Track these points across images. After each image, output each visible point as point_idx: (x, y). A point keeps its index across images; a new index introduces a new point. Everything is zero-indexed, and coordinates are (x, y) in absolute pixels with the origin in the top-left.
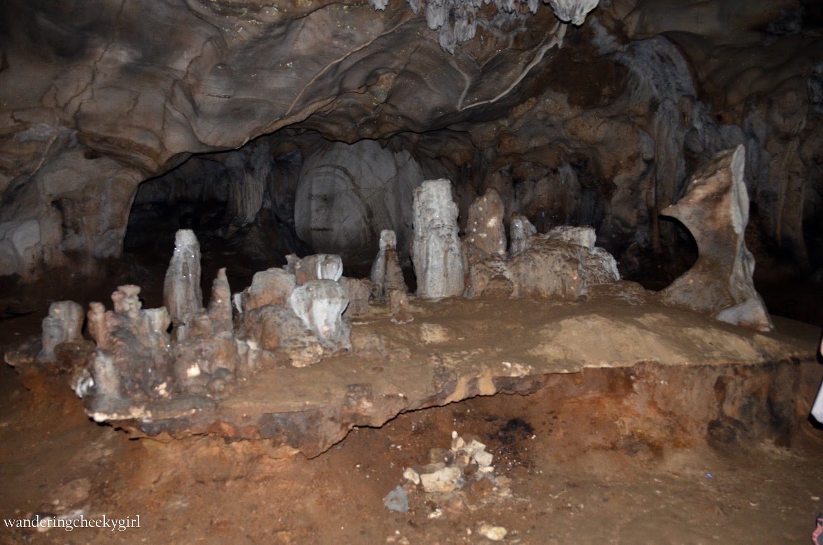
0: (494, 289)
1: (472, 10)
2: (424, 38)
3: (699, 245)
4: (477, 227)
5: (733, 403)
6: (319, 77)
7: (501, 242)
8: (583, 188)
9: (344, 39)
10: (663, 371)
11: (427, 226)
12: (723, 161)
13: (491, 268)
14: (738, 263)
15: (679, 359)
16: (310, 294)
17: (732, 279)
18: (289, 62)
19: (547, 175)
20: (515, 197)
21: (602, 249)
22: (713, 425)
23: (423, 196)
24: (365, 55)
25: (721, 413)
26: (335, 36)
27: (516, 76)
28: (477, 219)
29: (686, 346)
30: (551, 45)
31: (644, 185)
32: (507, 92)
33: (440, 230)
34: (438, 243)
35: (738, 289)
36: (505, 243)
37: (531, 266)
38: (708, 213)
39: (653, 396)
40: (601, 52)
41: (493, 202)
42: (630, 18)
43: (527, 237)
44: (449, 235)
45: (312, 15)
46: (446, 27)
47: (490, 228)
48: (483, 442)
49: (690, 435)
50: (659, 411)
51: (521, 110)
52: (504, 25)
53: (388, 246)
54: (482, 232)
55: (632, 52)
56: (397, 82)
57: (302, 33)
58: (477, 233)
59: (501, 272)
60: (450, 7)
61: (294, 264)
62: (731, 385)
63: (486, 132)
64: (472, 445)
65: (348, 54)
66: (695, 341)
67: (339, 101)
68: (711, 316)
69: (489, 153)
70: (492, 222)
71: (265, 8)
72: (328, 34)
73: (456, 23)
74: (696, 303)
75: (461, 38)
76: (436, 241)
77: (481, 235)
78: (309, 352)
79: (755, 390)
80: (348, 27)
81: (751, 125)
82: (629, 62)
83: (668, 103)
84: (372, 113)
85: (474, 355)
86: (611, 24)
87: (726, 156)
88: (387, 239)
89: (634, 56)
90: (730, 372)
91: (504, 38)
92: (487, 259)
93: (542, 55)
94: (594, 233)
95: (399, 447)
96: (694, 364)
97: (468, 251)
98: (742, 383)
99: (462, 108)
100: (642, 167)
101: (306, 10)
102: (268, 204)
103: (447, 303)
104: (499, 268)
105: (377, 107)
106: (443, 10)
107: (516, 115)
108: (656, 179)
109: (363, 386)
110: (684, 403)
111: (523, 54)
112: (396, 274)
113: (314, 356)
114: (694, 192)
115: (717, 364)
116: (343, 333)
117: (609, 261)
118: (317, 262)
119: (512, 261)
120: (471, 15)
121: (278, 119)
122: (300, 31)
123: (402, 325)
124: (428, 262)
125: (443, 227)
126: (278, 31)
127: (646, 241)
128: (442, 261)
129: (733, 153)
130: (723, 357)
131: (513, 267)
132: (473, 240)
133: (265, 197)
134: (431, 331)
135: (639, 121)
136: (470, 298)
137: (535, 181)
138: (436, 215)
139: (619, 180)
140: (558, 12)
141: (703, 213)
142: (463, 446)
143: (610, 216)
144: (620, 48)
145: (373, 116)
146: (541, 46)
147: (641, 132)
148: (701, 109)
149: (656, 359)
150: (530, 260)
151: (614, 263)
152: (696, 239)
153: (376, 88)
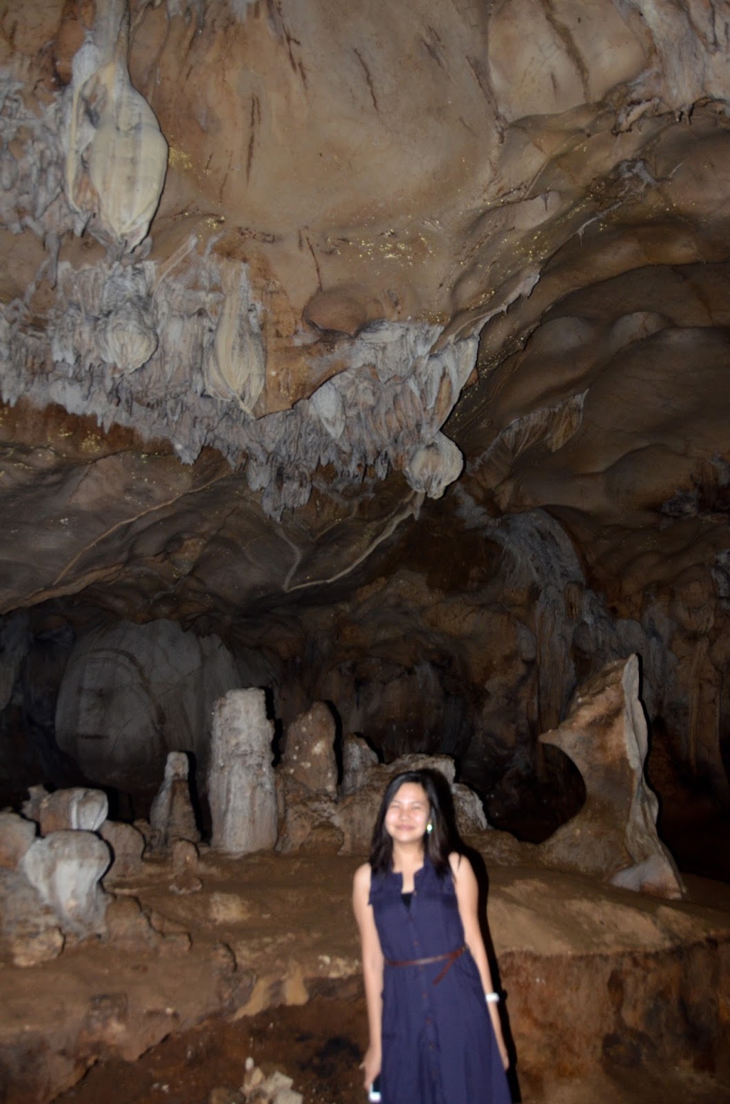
0: (317, 841)
1: (305, 471)
2: (244, 499)
3: (587, 783)
4: (299, 753)
5: (635, 1007)
6: (102, 539)
7: (330, 775)
8: (447, 694)
9: (139, 494)
10: (538, 965)
11: (230, 752)
12: (612, 675)
13: (315, 811)
14: (636, 807)
15: (559, 947)
16: (53, 853)
17: (629, 829)
18: (63, 518)
19: (400, 676)
20: (358, 704)
21: (463, 786)
22: (610, 1041)
23: (226, 711)
24: (167, 515)
25: (620, 1022)
26: (128, 490)
27: (361, 551)
28: (298, 743)
29: (569, 927)
30: (406, 516)
31: (524, 693)
32: (348, 570)
33: (247, 758)
34: (244, 775)
35: (637, 842)
36: (336, 776)
37: (368, 809)
38: (596, 741)
39: (526, 1001)
40: (468, 525)
41: (321, 721)
42: (502, 488)
43: (366, 768)
44: (260, 765)
45: (99, 462)
46: (272, 489)
47: (315, 755)
48: (289, 1074)
49: (579, 1058)
50: (536, 1022)
51: (368, 592)
52: (346, 489)
53: (177, 774)
54: (305, 761)
55: (505, 526)
56: (207, 550)
57: (84, 483)
58: (298, 762)
59: (328, 818)
60: (278, 465)
61: (39, 801)
62: (630, 982)
63: (322, 618)
64: (273, 1080)
65: (143, 513)
66: (581, 919)
67: (128, 569)
68: (604, 880)
69: (325, 645)
70: (319, 748)
71: (39, 450)
72: (119, 486)
73: (285, 485)
74: (585, 861)
75: (290, 504)
76: (241, 772)
77: (303, 764)
78: (42, 943)
79: (661, 988)
80: (146, 480)
81: (651, 620)
82: (503, 539)
83: (551, 591)
84: (171, 587)
85: (281, 944)
86: (480, 494)
87: (616, 669)
88: (176, 765)
89: (508, 532)
90: (627, 964)
91: (347, 504)
92: (310, 799)
93: (394, 527)
94: (453, 765)
95: (165, 1087)
96: (579, 954)
97: (285, 785)
98: (644, 978)
99: (289, 588)
100: (521, 670)
101: (91, 457)
102: (19, 699)
103: (252, 861)
104: (325, 811)
105: (178, 580)
106: (269, 468)
107: (360, 599)
108: (539, 686)
109: (113, 998)
110: (568, 1010)
111: (369, 525)
112: (185, 815)
113: (49, 948)
114: (579, 713)
115: (609, 952)
116: (97, 909)
117: (472, 804)
118: (73, 799)
119: (343, 801)
120: (304, 477)
121: (42, 589)
122: (81, 481)
123: (183, 896)
124: (228, 802)
125: (251, 753)
126: (52, 479)
127: (528, 767)
128: (247, 802)
129: (625, 664)
130: (617, 942)
131: (344, 810)
132: (292, 771)
133: (15, 689)
134: (224, 905)
135: (516, 611)
136: (286, 852)
137: (385, 684)
138: (243, 737)
139: (493, 685)
140: (411, 481)
141: (591, 742)
142: (261, 1082)
143: (482, 732)
144: (491, 522)
145: (173, 592)
146: (393, 517)
147: (518, 624)
148: (592, 598)
149: (529, 947)
150: (367, 801)
151: (479, 805)
152: (582, 774)
153: (178, 556)
